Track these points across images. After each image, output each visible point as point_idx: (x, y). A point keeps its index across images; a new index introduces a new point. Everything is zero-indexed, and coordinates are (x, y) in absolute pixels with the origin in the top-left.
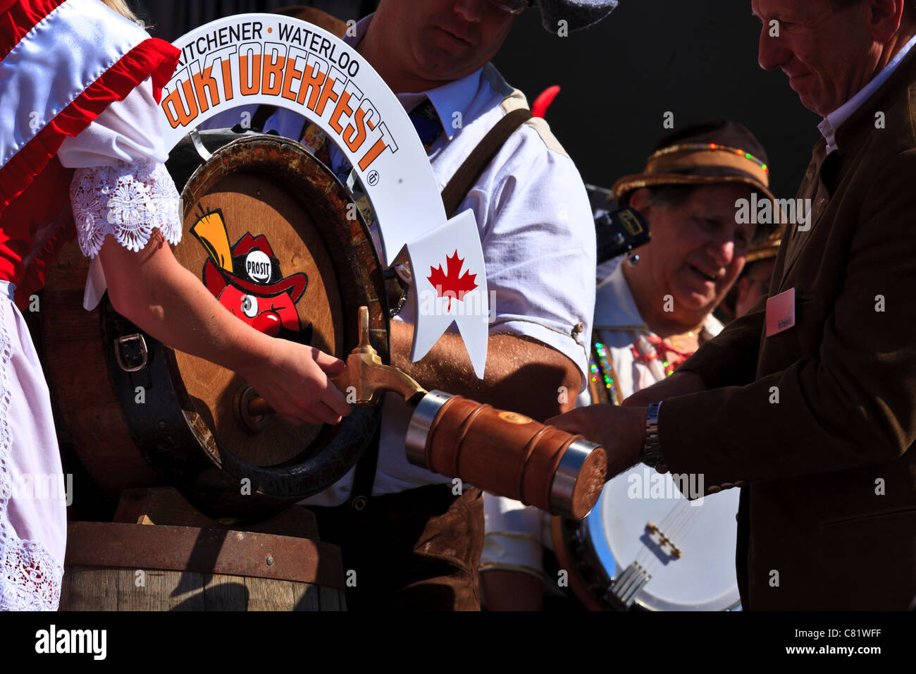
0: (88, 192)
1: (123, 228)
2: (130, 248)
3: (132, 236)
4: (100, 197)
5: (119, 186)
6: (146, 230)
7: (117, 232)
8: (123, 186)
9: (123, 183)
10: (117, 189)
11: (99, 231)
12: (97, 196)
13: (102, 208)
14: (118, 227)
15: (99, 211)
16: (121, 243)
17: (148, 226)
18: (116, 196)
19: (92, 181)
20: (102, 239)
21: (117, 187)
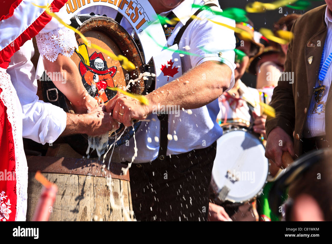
1: (64, 50)
2: (68, 56)
3: (68, 52)
4: (54, 41)
6: (72, 48)
7: (62, 52)
9: (61, 34)
10: (60, 37)
14: (62, 50)
16: (64, 55)
20: (57, 55)
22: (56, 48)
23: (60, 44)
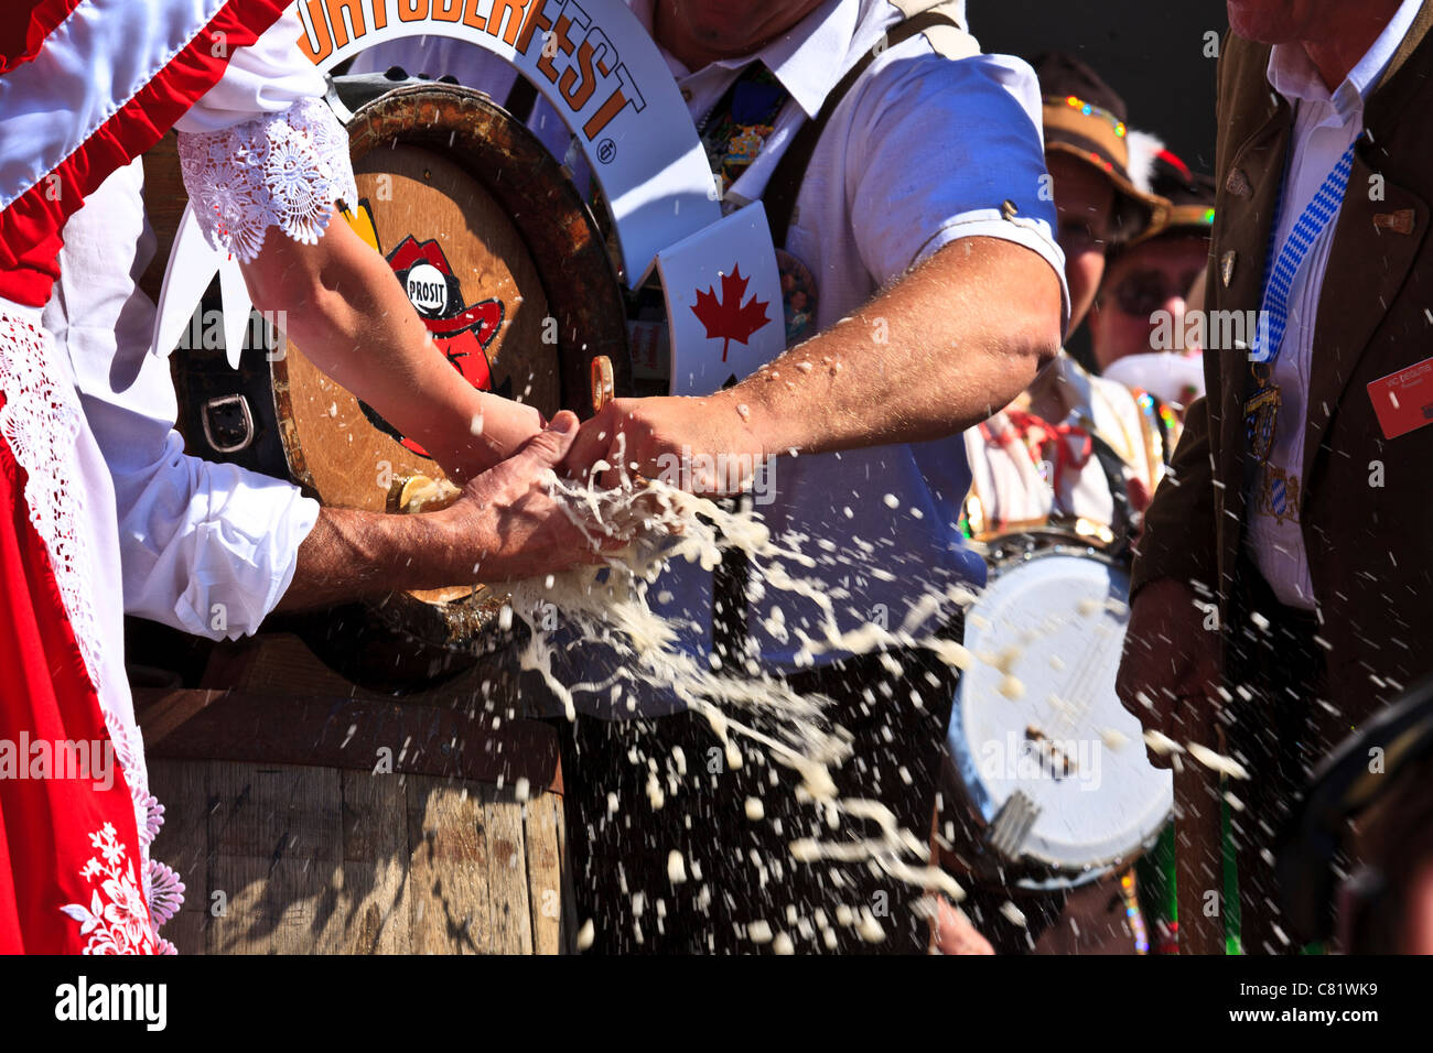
0: (224, 165)
1: (292, 213)
2: (305, 242)
3: (306, 222)
4: (247, 172)
5: (273, 149)
6: (325, 206)
7: (283, 221)
8: (279, 147)
9: (278, 142)
10: (272, 155)
11: (253, 222)
12: (242, 172)
13: (254, 188)
14: (284, 213)
15: (249, 194)
16: (293, 236)
17: (327, 200)
18: (272, 165)
19: (226, 146)
20: (262, 234)
21: (271, 152)
22: (254, 202)
23: (272, 186)
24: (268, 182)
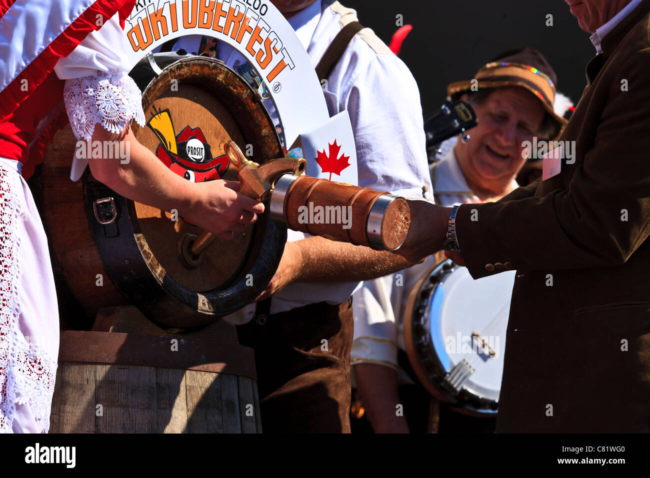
0: (78, 95)
1: (107, 118)
2: (113, 132)
3: (114, 123)
4: (88, 98)
5: (101, 89)
6: (123, 117)
7: (103, 121)
8: (103, 88)
9: (103, 86)
10: (100, 91)
11: (90, 122)
12: (86, 98)
13: (91, 106)
14: (104, 118)
15: (88, 108)
16: (107, 129)
17: (125, 114)
18: (99, 96)
19: (80, 87)
20: (93, 127)
22: (90, 112)
23: (99, 105)
24: (97, 103)
